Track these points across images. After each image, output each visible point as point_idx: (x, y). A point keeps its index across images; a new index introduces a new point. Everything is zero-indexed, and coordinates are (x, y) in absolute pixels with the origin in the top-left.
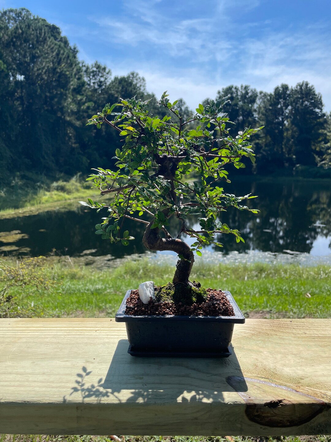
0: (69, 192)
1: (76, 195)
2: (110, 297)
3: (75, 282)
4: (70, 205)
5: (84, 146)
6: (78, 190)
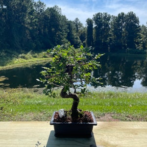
0: (27, 59)
1: (30, 60)
3: (29, 99)
5: (33, 38)
6: (31, 58)
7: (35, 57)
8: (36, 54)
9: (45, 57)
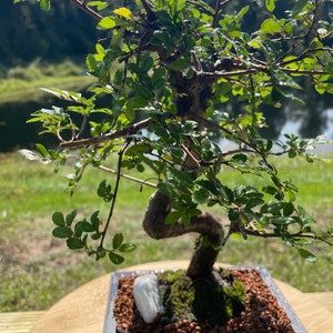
2: (84, 197)
4: (31, 94)
7: (50, 74)
8: (51, 68)
9: (73, 74)
